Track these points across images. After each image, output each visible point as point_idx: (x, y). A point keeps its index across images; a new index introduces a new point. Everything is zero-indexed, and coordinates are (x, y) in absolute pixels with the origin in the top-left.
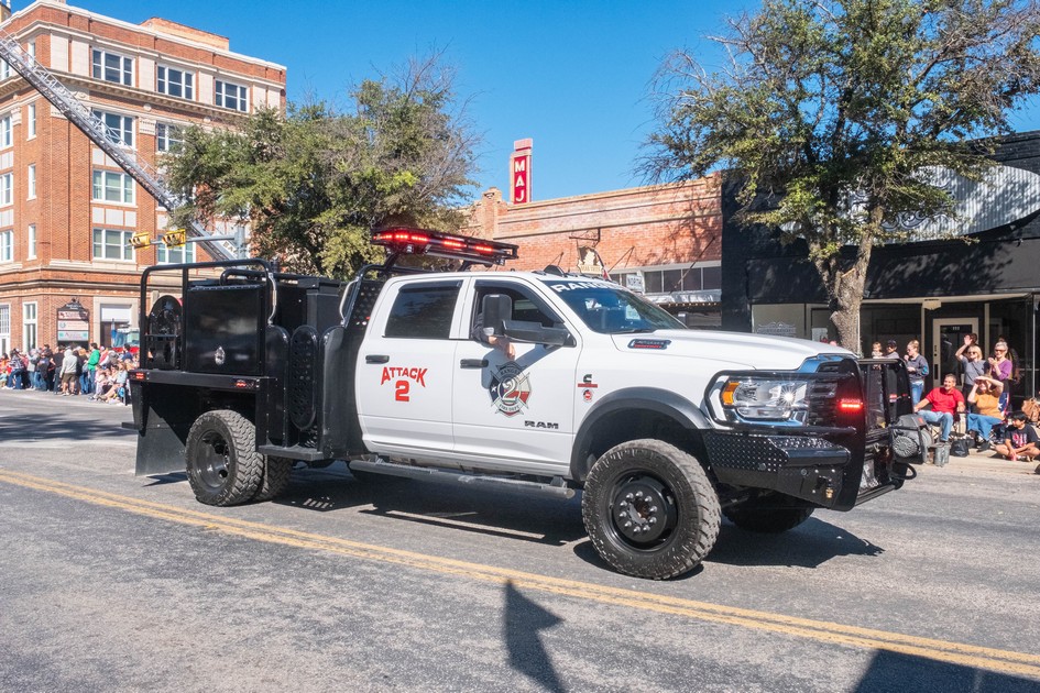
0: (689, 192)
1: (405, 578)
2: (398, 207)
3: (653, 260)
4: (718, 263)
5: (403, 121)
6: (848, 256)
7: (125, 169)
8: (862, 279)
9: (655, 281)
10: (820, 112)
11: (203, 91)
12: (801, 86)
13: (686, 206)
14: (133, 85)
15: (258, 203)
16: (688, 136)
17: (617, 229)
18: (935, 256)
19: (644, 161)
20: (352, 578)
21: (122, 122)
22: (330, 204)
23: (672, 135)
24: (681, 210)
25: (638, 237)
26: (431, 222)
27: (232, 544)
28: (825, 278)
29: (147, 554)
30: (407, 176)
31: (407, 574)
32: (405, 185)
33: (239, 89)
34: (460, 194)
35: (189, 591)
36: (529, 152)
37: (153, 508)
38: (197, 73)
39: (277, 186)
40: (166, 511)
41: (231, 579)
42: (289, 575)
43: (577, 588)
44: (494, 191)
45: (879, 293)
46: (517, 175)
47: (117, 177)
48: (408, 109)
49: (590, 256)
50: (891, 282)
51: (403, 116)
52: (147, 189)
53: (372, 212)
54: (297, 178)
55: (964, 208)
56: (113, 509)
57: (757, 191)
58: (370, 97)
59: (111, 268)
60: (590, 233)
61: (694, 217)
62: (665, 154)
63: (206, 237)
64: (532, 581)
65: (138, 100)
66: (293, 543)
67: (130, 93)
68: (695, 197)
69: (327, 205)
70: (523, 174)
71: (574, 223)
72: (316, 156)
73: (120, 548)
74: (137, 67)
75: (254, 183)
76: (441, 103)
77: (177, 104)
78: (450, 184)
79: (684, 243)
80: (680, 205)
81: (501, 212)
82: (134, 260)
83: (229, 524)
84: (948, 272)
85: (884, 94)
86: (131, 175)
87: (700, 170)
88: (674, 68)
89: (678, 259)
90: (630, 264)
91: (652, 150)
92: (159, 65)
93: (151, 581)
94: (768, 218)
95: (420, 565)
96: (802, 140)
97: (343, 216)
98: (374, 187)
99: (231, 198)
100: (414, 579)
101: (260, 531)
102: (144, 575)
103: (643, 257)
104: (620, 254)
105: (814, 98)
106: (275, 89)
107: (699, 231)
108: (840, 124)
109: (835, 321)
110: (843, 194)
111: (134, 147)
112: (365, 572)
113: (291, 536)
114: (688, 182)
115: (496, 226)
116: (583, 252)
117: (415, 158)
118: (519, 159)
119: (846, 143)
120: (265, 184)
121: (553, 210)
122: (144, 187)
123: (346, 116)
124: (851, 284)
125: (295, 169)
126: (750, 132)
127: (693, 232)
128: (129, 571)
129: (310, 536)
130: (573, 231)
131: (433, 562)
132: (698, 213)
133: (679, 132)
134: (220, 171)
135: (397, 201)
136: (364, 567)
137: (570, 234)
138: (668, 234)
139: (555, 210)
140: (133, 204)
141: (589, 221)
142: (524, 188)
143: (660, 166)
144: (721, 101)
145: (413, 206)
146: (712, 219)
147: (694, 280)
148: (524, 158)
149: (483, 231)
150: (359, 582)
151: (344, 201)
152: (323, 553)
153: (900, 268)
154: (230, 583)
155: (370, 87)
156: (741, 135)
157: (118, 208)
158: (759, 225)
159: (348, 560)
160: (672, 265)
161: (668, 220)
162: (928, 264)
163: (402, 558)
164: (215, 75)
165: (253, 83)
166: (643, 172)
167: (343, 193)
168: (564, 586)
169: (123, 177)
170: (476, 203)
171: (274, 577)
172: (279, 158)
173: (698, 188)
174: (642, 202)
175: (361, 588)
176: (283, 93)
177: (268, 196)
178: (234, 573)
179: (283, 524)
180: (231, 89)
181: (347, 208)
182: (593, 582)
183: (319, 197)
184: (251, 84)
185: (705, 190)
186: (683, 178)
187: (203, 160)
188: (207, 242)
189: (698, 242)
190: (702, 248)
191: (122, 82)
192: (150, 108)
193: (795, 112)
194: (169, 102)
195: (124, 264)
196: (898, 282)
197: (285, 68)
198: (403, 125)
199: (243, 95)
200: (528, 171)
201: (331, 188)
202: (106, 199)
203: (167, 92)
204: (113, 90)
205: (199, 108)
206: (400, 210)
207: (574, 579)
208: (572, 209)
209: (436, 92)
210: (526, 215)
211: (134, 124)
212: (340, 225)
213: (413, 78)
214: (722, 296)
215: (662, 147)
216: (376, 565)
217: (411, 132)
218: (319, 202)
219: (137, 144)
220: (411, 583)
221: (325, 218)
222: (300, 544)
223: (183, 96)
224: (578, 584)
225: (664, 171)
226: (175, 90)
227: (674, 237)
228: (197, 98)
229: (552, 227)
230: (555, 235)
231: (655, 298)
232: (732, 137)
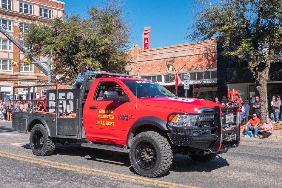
0: (206, 45)
1: (107, 181)
2: (104, 51)
3: (193, 68)
4: (216, 69)
5: (105, 21)
6: (262, 66)
7: (9, 39)
8: (267, 74)
9: (194, 76)
10: (251, 16)
11: (36, 11)
12: (244, 7)
13: (205, 49)
14: (12, 9)
15: (55, 50)
16: (205, 25)
17: (181, 58)
19: (190, 34)
20: (89, 181)
21: (8, 22)
22: (80, 50)
23: (199, 25)
24: (203, 51)
25: (188, 61)
26: (115, 56)
27: (47, 169)
28: (254, 74)
29: (17, 173)
30: (107, 40)
31: (108, 180)
32: (106, 43)
33: (48, 11)
34: (126, 46)
35: (32, 186)
36: (149, 31)
37: (19, 157)
38: (34, 5)
39: (62, 44)
40: (24, 158)
41: (46, 182)
42: (67, 180)
43: (168, 185)
44: (137, 45)
45: (274, 79)
46: (145, 39)
47: (6, 41)
48: (107, 17)
49: (171, 67)
50: (278, 75)
51: (105, 19)
52: (17, 46)
53: (95, 53)
54: (69, 41)
56: (5, 158)
57: (230, 44)
58: (94, 13)
59: (4, 73)
60: (171, 60)
61: (207, 53)
62: (197, 31)
63: (37, 62)
64: (152, 182)
65: (13, 15)
66: (68, 169)
67: (11, 12)
68: (208, 46)
69: (79, 50)
70: (147, 39)
71: (165, 56)
72: (75, 34)
73: (8, 171)
74: (13, 3)
75: (54, 43)
76: (118, 15)
77: (27, 16)
78: (122, 43)
79: (204, 62)
80: (202, 49)
81: (140, 52)
82: (12, 70)
83: (45, 162)
85: (274, 9)
86: (11, 41)
87: (209, 37)
88: (200, 1)
89: (202, 68)
90: (185, 70)
91: (192, 30)
92: (20, 2)
93: (18, 183)
94: (233, 53)
95: (112, 176)
96: (245, 26)
97: (85, 54)
98: (96, 44)
99: (46, 48)
100: (111, 182)
101: (56, 165)
102: (16, 181)
103: (190, 68)
104: (181, 66)
105: (249, 11)
106: (61, 10)
107: (210, 58)
108: (259, 20)
109: (258, 89)
110: (260, 45)
111: (12, 31)
112: (93, 179)
113: (67, 166)
114: (205, 41)
115: (138, 58)
116: (168, 66)
117: (110, 34)
118: (146, 34)
119: (261, 27)
120: (57, 43)
121: (158, 51)
122: (16, 45)
123: (85, 19)
124: (263, 76)
125: (68, 38)
126: (227, 23)
127: (207, 59)
128: (11, 179)
129: (74, 166)
130: (165, 59)
131: (117, 176)
132: (209, 52)
133: (202, 24)
134: (42, 39)
135: (104, 49)
136: (93, 177)
137: (164, 60)
138: (199, 59)
139: (159, 52)
140: (12, 51)
141: (170, 55)
142: (148, 44)
143: (195, 36)
144: (217, 12)
145: (109, 51)
146: (214, 54)
147: (208, 75)
148: (148, 33)
149: (133, 59)
150: (91, 183)
151: (85, 49)
152: (79, 172)
154: (46, 183)
155: (94, 10)
156: (224, 24)
157: (6, 52)
158: (230, 56)
159: (87, 175)
160: (200, 70)
161: (198, 55)
163: (106, 174)
164: (40, 6)
165: (53, 8)
166: (189, 38)
167: (85, 46)
168: (163, 184)
169: (8, 41)
170: (131, 49)
171: (61, 181)
172: (62, 34)
173: (209, 43)
174: (189, 48)
175: (92, 185)
176: (63, 12)
177: (59, 47)
178: (48, 180)
179: (64, 162)
180: (46, 10)
181: (86, 51)
182: (174, 182)
183: (76, 48)
184: (52, 9)
185: (211, 44)
186: (203, 40)
187: (36, 35)
188: (38, 64)
189: (209, 62)
190: (211, 64)
191: (8, 8)
192: (17, 18)
193: (242, 16)
194: (24, 15)
195: (9, 72)
197: (64, 3)
198: (105, 22)
199: (50, 12)
200: (149, 38)
201: (81, 45)
202: (2, 49)
203: (23, 12)
204: (5, 11)
205: (34, 17)
206: (105, 52)
207: (166, 181)
208: (164, 51)
209: (117, 11)
210: (148, 53)
211: (12, 23)
212: (84, 58)
213: (109, 6)
214: (218, 81)
215: (196, 29)
216: (97, 177)
217: (108, 25)
218: (76, 49)
219: (13, 30)
220: (109, 183)
221: (78, 55)
222: (70, 169)
223: (29, 13)
224: (168, 183)
225: (197, 38)
226: (26, 11)
227: (201, 60)
228: (34, 14)
229: (158, 57)
230: (159, 60)
231: (194, 82)
232: (221, 25)
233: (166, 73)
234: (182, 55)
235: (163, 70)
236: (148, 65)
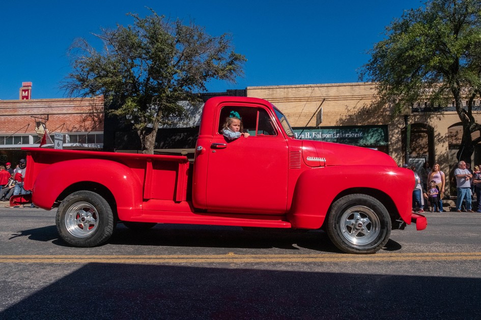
3: (75, 130)
4: (102, 133)
6: (149, 131)
8: (154, 138)
9: (73, 138)
10: (140, 72)
12: (132, 61)
13: (90, 108)
16: (87, 77)
17: (57, 115)
18: (186, 134)
19: (66, 84)
23: (79, 74)
24: (87, 110)
25: (67, 120)
28: (141, 138)
36: (30, 88)
55: (195, 117)
57: (113, 99)
60: (43, 116)
62: (76, 83)
68: (94, 105)
70: (27, 97)
71: (35, 111)
79: (88, 123)
80: (87, 107)
84: (190, 140)
87: (92, 92)
88: (79, 45)
89: (86, 130)
90: (62, 131)
91: (70, 80)
94: (119, 112)
96: (131, 82)
103: (70, 129)
105: (137, 67)
107: (96, 119)
108: (148, 79)
118: (25, 91)
119: (150, 87)
121: (25, 104)
124: (150, 140)
126: (110, 75)
127: (93, 119)
130: (35, 115)
132: (95, 111)
133: (82, 73)
138: (81, 119)
141: (43, 111)
143: (73, 87)
144: (98, 61)
146: (101, 115)
147: (91, 139)
148: (28, 90)
153: (174, 137)
156: (106, 76)
158: (116, 116)
160: (83, 132)
161: (81, 113)
162: (183, 137)
173: (95, 101)
174: (69, 104)
185: (98, 101)
186: (85, 95)
193: (128, 71)
196: (173, 143)
200: (29, 96)
210: (9, 105)
214: (104, 146)
215: (75, 80)
225: (75, 91)
227: (84, 120)
229: (24, 112)
230: (26, 116)
231: (72, 144)
232: (103, 77)
233: (35, 133)
234: (59, 112)
235: (32, 130)
236: (9, 122)
